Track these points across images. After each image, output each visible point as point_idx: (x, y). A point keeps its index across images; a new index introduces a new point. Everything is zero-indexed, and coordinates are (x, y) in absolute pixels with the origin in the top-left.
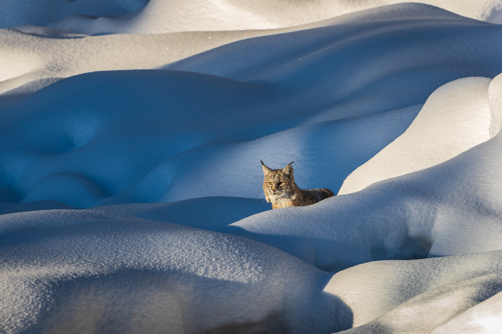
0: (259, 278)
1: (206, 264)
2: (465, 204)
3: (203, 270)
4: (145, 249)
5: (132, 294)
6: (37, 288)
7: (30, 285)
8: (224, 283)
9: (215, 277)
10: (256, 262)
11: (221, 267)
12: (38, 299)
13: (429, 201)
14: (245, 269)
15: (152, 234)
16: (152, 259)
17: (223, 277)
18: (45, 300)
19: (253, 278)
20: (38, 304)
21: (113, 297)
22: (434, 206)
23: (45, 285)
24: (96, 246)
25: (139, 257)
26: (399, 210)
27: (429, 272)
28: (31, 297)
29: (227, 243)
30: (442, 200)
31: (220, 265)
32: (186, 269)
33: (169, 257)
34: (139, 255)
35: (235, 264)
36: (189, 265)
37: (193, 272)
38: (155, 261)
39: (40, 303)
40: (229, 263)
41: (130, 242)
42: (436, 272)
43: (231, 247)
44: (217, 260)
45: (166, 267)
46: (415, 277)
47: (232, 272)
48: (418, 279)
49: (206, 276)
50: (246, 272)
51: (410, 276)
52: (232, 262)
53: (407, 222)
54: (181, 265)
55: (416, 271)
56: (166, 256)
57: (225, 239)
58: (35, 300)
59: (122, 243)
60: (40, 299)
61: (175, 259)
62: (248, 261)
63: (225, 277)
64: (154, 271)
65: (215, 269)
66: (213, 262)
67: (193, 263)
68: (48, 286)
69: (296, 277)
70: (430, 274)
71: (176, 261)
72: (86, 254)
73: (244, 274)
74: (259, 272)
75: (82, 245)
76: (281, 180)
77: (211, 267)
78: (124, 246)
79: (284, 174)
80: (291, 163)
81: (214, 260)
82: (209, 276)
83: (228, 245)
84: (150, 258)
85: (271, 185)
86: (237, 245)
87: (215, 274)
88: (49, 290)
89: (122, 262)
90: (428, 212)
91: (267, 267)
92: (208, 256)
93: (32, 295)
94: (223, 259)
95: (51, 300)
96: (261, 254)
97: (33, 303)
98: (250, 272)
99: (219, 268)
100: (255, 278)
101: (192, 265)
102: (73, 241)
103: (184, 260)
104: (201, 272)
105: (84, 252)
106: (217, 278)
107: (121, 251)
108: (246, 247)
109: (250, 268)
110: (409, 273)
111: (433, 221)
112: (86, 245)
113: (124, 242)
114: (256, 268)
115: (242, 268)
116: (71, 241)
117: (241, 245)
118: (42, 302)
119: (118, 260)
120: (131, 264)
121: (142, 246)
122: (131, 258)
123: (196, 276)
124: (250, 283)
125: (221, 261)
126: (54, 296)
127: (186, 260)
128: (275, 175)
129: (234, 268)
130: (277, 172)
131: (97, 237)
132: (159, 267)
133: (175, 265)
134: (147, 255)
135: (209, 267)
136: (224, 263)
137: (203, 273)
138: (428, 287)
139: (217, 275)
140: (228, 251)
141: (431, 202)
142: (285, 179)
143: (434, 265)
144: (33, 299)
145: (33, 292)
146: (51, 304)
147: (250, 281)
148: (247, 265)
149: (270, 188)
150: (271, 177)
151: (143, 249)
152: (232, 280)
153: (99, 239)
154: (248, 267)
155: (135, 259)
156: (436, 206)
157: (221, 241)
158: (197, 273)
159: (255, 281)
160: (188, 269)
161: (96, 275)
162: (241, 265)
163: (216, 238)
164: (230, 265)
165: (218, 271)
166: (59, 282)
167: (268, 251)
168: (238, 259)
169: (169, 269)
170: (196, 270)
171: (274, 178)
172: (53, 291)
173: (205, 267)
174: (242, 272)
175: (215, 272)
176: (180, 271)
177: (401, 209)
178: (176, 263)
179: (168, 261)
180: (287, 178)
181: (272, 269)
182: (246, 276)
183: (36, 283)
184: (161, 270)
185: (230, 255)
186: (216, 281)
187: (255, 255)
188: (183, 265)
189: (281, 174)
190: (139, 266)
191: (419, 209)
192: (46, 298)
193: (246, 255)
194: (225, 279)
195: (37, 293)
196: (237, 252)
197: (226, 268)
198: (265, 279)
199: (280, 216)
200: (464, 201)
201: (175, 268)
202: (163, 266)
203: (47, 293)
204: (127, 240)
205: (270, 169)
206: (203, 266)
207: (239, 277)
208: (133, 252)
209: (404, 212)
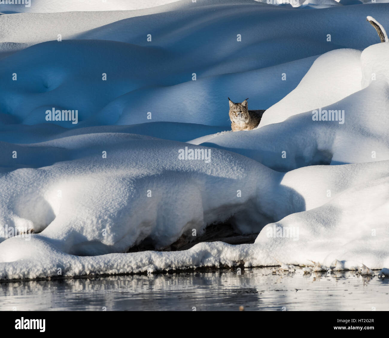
0: (243, 176)
1: (211, 167)
2: (353, 129)
3: (210, 171)
4: (173, 158)
5: (177, 186)
6: (124, 183)
7: (120, 181)
8: (223, 180)
9: (218, 175)
10: (240, 166)
11: (220, 169)
12: (126, 190)
13: (331, 128)
14: (234, 171)
15: (175, 149)
16: (179, 164)
17: (222, 175)
18: (130, 190)
19: (240, 176)
20: (127, 193)
21: (166, 188)
22: (334, 130)
23: (128, 181)
24: (144, 156)
25: (171, 163)
26: (312, 133)
27: (351, 173)
28: (122, 189)
29: (221, 155)
30: (338, 127)
31: (219, 168)
32: (200, 171)
33: (189, 163)
34: (171, 162)
35: (228, 167)
36: (201, 168)
37: (204, 173)
38: (181, 166)
39: (128, 192)
40: (224, 167)
41: (163, 154)
42: (355, 173)
43: (224, 157)
44: (217, 165)
45: (189, 169)
46: (342, 176)
47: (227, 172)
48: (345, 177)
49: (212, 175)
50: (235, 172)
51: (339, 175)
52: (226, 166)
53: (317, 141)
54: (197, 168)
55: (342, 172)
56: (187, 163)
57: (219, 152)
58: (124, 191)
59: (159, 155)
60: (127, 190)
61: (193, 164)
62: (235, 165)
63: (223, 176)
64: (182, 172)
65: (217, 171)
66: (215, 166)
67: (203, 167)
68: (130, 182)
69: (263, 176)
70: (352, 174)
71: (194, 165)
72: (140, 161)
73: (234, 173)
74: (242, 172)
75: (135, 155)
76: (241, 110)
77: (214, 169)
78: (160, 156)
79: (243, 106)
80: (247, 99)
81: (215, 165)
82: (214, 175)
83: (222, 156)
84: (178, 164)
85: (235, 113)
86: (227, 155)
87: (217, 174)
88: (131, 184)
89: (162, 166)
90: (330, 135)
91: (246, 169)
92: (212, 163)
93: (122, 188)
94: (220, 164)
95: (134, 191)
96: (242, 161)
97: (123, 193)
98: (238, 172)
99: (219, 170)
100: (241, 176)
101: (203, 168)
102: (129, 153)
103: (198, 165)
104: (209, 173)
105: (138, 160)
106: (219, 176)
107: (160, 160)
108: (233, 156)
109: (237, 170)
110: (338, 173)
111: (333, 140)
112: (138, 156)
113: (159, 154)
114: (240, 170)
115: (233, 170)
116: (127, 153)
117: (229, 156)
118: (129, 192)
119: (160, 165)
120: (168, 168)
121: (171, 156)
122: (167, 164)
123: (206, 175)
124: (238, 179)
125: (220, 165)
126: (135, 188)
127: (199, 165)
128: (237, 107)
129: (228, 170)
130: (238, 105)
131: (143, 151)
132: (184, 169)
133: (193, 168)
134: (176, 162)
135: (213, 169)
136: (222, 167)
137: (210, 173)
138: (352, 182)
139: (219, 174)
140: (223, 159)
141: (332, 128)
142: (243, 109)
143: (353, 168)
144: (123, 190)
145: (123, 186)
146: (134, 193)
147: (238, 178)
148: (235, 168)
149: (234, 115)
150: (235, 108)
151: (172, 158)
152: (227, 177)
153: (144, 152)
154: (236, 169)
155: (169, 164)
156: (335, 130)
157: (217, 153)
158: (207, 172)
159: (241, 178)
160: (201, 171)
161: (154, 175)
162: (232, 168)
163: (214, 151)
164: (226, 168)
165: (219, 171)
166: (136, 179)
167: (245, 159)
168: (229, 164)
169: (190, 171)
170: (206, 171)
171: (237, 109)
172: (134, 185)
173: (211, 169)
174: (233, 172)
175: (217, 172)
176: (197, 171)
177: (314, 133)
178: (194, 167)
179: (189, 166)
180: (244, 109)
181: (250, 170)
182: (235, 175)
183: (123, 180)
184: (186, 171)
185: (224, 162)
186: (218, 178)
187: (238, 162)
188: (198, 168)
189: (241, 106)
190: (173, 169)
191: (325, 133)
192: (131, 189)
193: (233, 162)
194: (224, 177)
195: (125, 187)
196: (228, 160)
197: (223, 170)
198: (247, 176)
199: (238, 136)
200: (353, 128)
201: (194, 170)
202: (187, 169)
203: (130, 186)
204: (161, 153)
205: (234, 103)
206: (210, 169)
207: (231, 175)
208: (166, 160)
209: (315, 135)
